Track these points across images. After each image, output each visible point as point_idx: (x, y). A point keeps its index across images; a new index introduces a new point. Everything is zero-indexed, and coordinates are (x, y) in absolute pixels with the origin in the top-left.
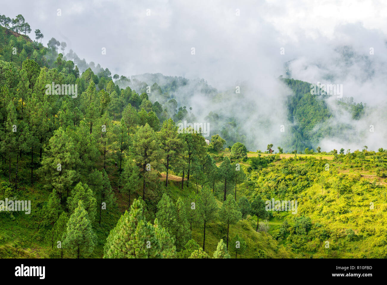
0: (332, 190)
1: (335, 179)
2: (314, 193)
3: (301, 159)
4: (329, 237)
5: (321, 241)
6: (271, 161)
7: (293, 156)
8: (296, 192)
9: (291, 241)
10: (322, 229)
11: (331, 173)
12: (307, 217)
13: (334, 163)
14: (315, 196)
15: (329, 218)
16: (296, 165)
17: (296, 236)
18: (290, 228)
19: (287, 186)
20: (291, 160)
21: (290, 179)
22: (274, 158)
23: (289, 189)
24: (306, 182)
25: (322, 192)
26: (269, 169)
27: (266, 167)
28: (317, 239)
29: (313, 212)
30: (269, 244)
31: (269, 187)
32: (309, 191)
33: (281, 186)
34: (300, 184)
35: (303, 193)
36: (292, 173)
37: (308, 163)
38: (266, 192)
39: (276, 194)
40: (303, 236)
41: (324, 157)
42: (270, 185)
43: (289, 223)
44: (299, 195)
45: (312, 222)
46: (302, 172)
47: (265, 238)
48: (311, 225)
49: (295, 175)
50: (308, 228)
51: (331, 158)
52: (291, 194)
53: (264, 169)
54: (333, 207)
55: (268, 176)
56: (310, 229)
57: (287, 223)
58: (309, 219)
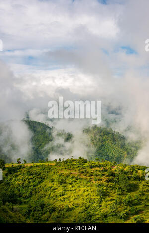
0: (55, 183)
1: (56, 176)
2: (46, 186)
3: (37, 166)
4: (55, 210)
5: (50, 213)
6: (20, 168)
7: (32, 165)
8: (35, 186)
9: (33, 216)
10: (50, 206)
11: (54, 173)
12: (42, 200)
13: (56, 167)
14: (46, 187)
15: (54, 199)
16: (34, 170)
17: (36, 212)
18: (32, 208)
19: (30, 182)
20: (32, 167)
21: (31, 179)
23: (31, 184)
24: (40, 180)
25: (50, 185)
26: (19, 173)
27: (17, 172)
28: (48, 213)
29: (45, 197)
30: (20, 219)
31: (19, 184)
32: (42, 184)
33: (26, 182)
34: (37, 181)
35: (39, 186)
36: (32, 175)
37: (41, 168)
38: (17, 187)
39: (24, 188)
40: (40, 212)
41: (50, 164)
42: (19, 183)
43: (32, 205)
44: (37, 187)
45: (45, 202)
46: (38, 174)
47: (17, 215)
48: (44, 205)
49: (34, 176)
50: (43, 206)
51: (54, 164)
52: (32, 187)
53: (15, 174)
54: (56, 193)
55: (19, 178)
56: (44, 207)
57: (30, 205)
58: (43, 201)
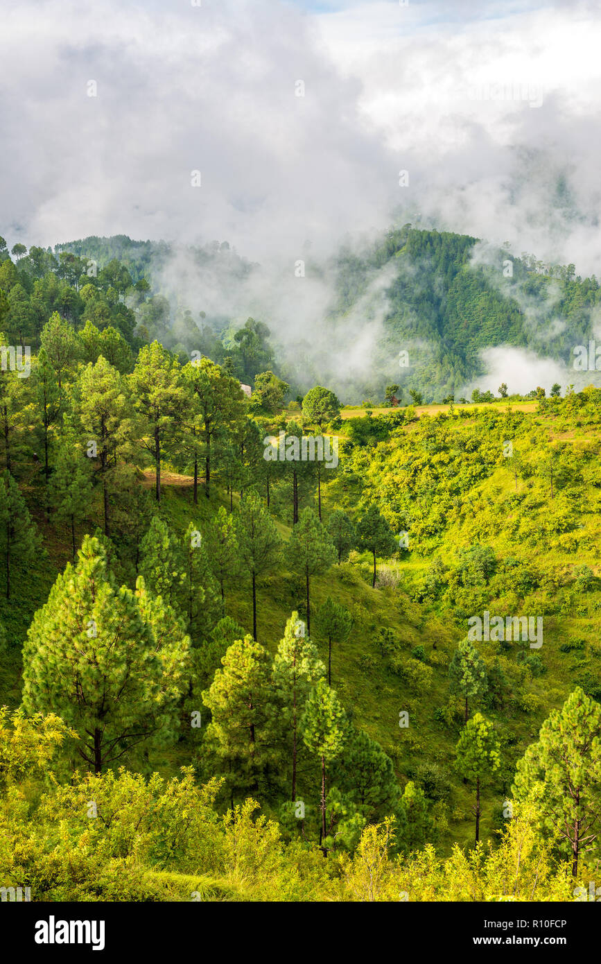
0: (537, 482)
1: (542, 454)
2: (499, 491)
3: (465, 415)
4: (536, 586)
5: (521, 597)
6: (397, 424)
7: (445, 410)
8: (457, 492)
9: (453, 602)
10: (520, 570)
11: (534, 442)
12: (484, 547)
13: (540, 419)
14: (501, 498)
15: (534, 544)
16: (453, 429)
17: (462, 590)
18: (447, 575)
19: (436, 478)
20: (443, 418)
21: (442, 463)
22: (402, 418)
23: (442, 485)
24: (479, 467)
25: (516, 487)
26: (394, 443)
27: (386, 438)
28: (511, 594)
29: (497, 534)
30: (403, 613)
31: (396, 485)
32: (486, 486)
33: (424, 478)
34: (464, 474)
35: (473, 493)
36: (446, 449)
37: (480, 422)
38: (390, 497)
39: (413, 498)
40: (479, 590)
41: (516, 407)
42: (397, 479)
43: (446, 562)
44: (464, 497)
45: (497, 555)
46: (469, 445)
47: (394, 600)
48: (495, 563)
49: (452, 452)
50: (490, 568)
51: (532, 407)
52: (446, 495)
53: (381, 444)
54: (541, 518)
55: (392, 460)
56: (493, 573)
57: (441, 564)
58: (490, 550)
